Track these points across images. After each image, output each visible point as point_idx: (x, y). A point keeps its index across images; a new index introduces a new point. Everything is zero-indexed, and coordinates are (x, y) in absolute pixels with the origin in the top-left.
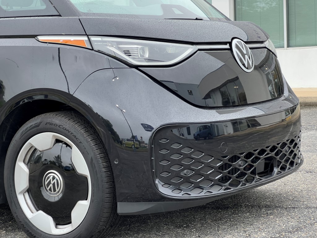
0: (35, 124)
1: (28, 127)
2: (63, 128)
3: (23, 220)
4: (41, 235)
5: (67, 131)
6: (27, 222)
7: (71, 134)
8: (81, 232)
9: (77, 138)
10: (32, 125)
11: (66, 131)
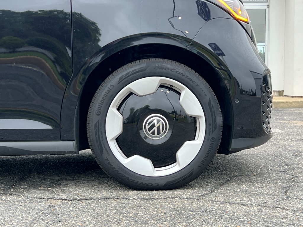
0: (139, 69)
1: (130, 72)
2: (176, 72)
3: (118, 166)
4: (142, 178)
5: (182, 75)
6: (122, 168)
7: (186, 77)
8: (194, 170)
9: (193, 81)
10: (136, 70)
11: (180, 74)
